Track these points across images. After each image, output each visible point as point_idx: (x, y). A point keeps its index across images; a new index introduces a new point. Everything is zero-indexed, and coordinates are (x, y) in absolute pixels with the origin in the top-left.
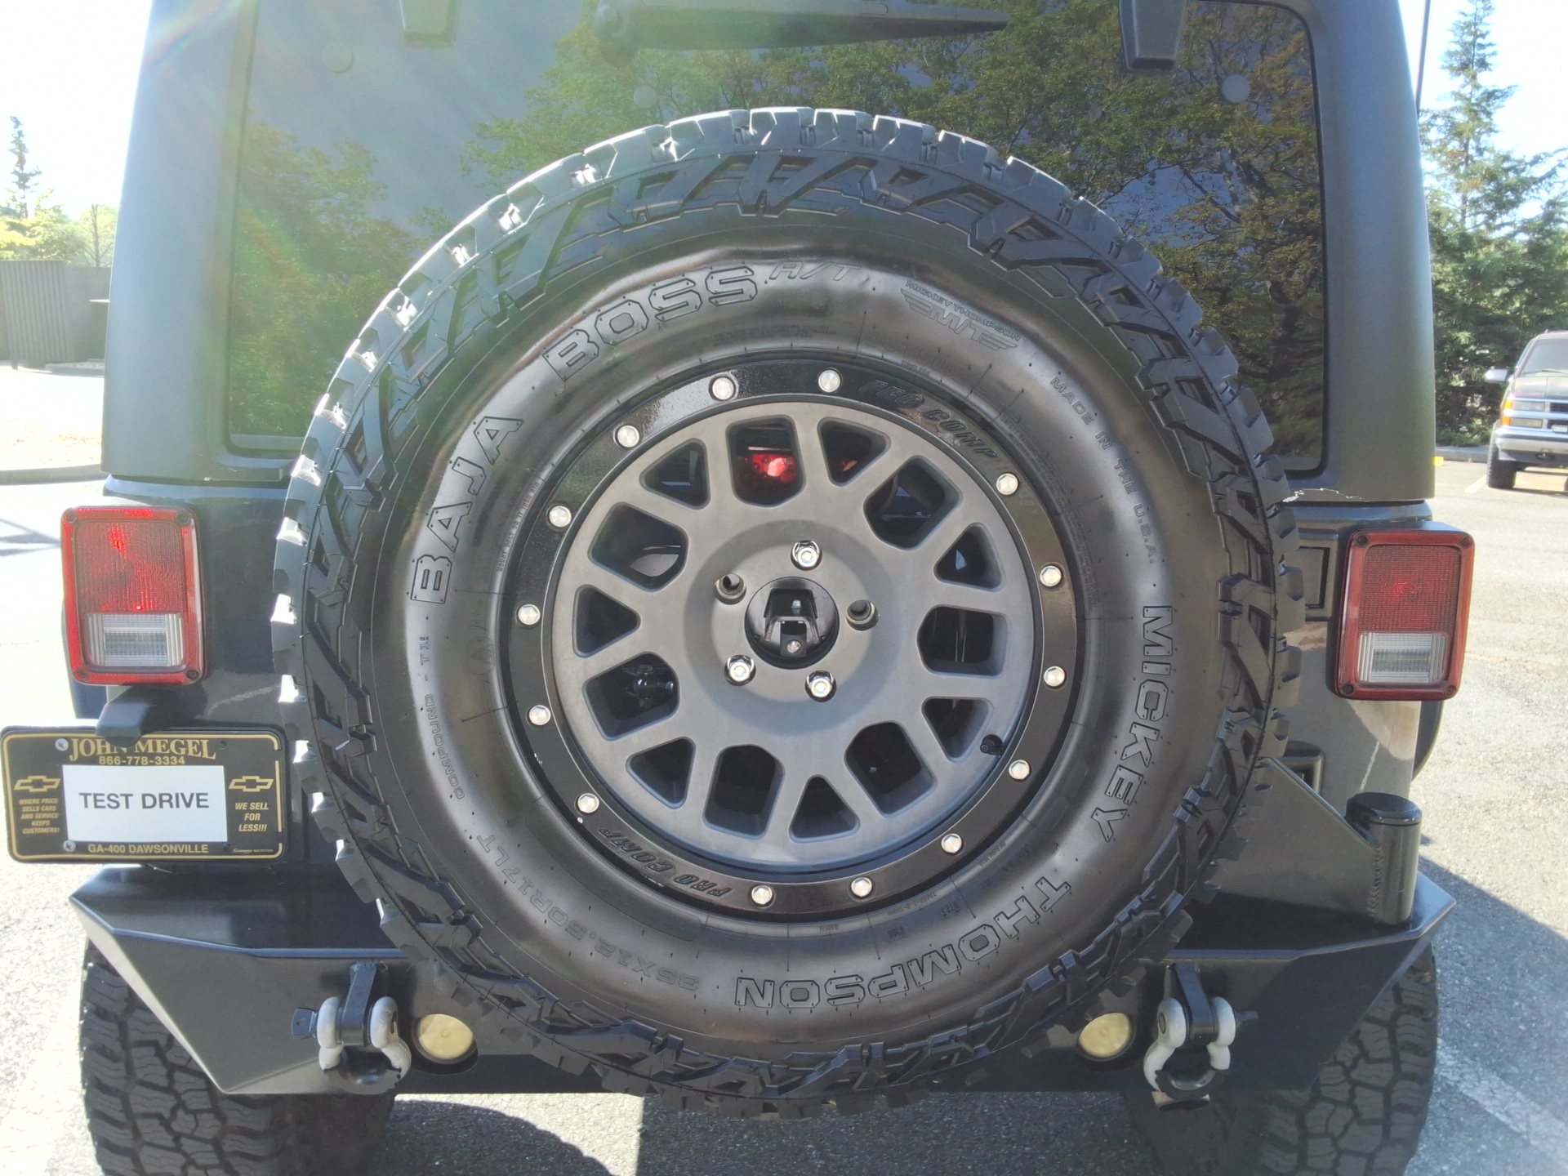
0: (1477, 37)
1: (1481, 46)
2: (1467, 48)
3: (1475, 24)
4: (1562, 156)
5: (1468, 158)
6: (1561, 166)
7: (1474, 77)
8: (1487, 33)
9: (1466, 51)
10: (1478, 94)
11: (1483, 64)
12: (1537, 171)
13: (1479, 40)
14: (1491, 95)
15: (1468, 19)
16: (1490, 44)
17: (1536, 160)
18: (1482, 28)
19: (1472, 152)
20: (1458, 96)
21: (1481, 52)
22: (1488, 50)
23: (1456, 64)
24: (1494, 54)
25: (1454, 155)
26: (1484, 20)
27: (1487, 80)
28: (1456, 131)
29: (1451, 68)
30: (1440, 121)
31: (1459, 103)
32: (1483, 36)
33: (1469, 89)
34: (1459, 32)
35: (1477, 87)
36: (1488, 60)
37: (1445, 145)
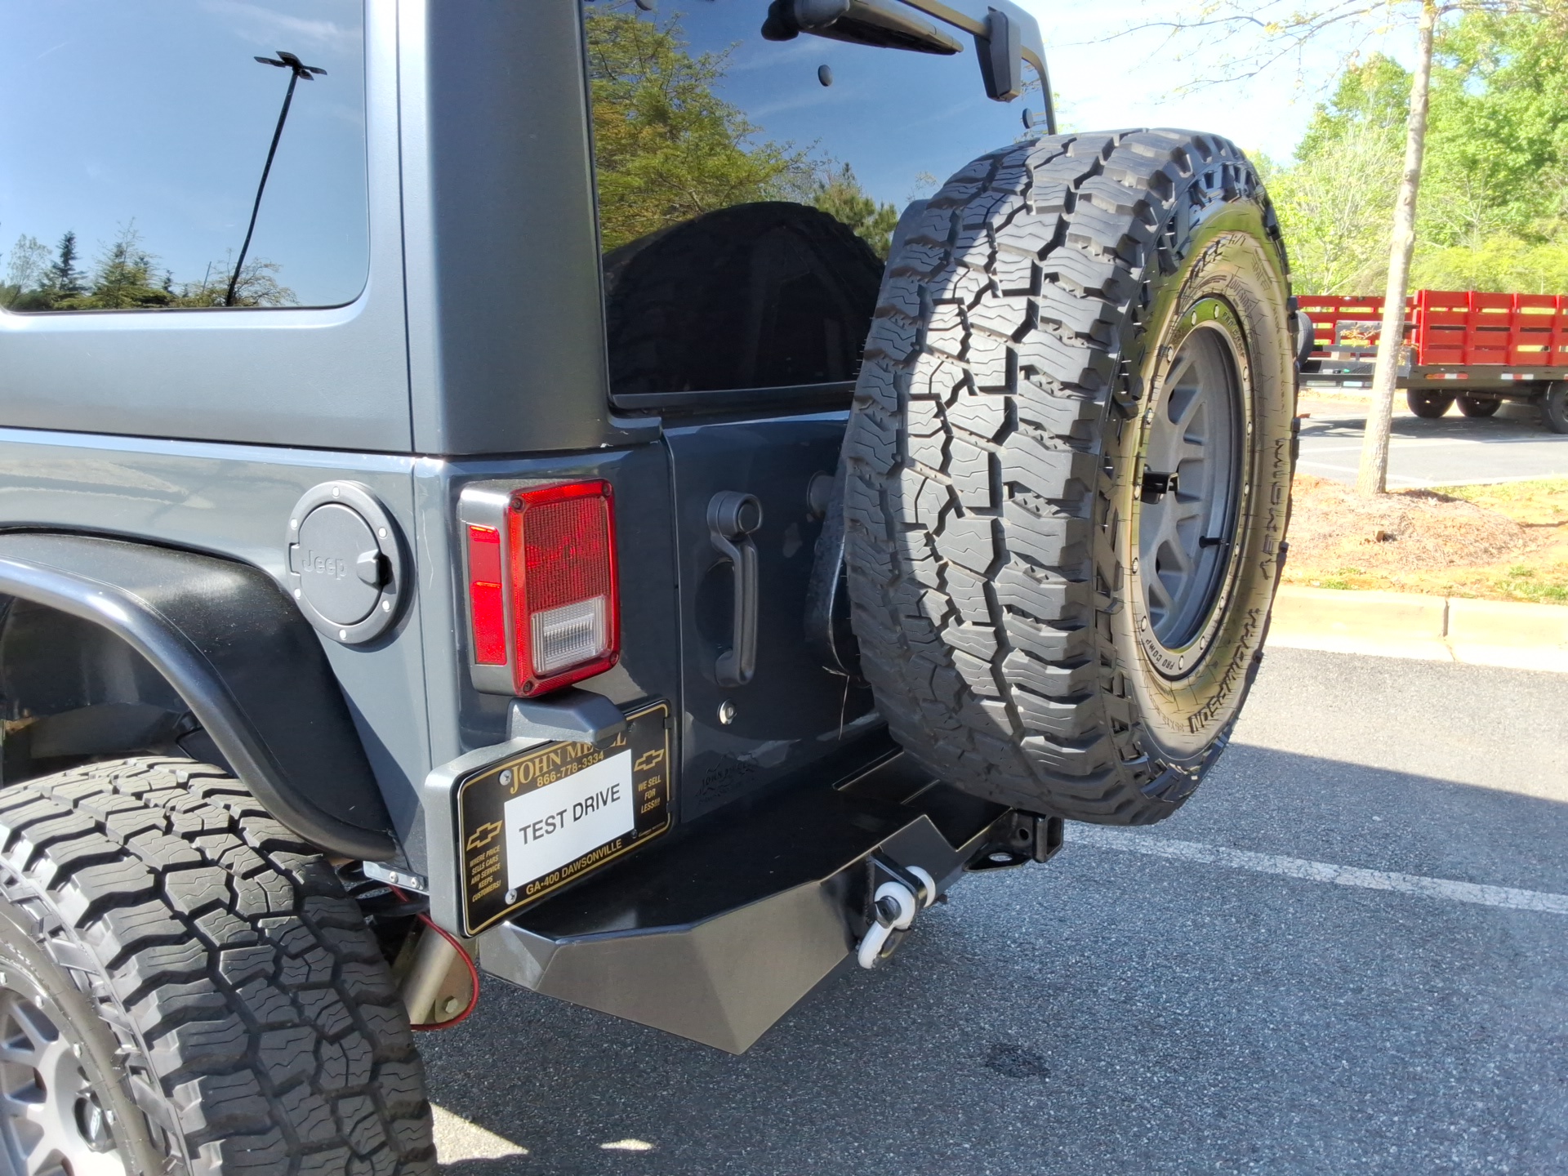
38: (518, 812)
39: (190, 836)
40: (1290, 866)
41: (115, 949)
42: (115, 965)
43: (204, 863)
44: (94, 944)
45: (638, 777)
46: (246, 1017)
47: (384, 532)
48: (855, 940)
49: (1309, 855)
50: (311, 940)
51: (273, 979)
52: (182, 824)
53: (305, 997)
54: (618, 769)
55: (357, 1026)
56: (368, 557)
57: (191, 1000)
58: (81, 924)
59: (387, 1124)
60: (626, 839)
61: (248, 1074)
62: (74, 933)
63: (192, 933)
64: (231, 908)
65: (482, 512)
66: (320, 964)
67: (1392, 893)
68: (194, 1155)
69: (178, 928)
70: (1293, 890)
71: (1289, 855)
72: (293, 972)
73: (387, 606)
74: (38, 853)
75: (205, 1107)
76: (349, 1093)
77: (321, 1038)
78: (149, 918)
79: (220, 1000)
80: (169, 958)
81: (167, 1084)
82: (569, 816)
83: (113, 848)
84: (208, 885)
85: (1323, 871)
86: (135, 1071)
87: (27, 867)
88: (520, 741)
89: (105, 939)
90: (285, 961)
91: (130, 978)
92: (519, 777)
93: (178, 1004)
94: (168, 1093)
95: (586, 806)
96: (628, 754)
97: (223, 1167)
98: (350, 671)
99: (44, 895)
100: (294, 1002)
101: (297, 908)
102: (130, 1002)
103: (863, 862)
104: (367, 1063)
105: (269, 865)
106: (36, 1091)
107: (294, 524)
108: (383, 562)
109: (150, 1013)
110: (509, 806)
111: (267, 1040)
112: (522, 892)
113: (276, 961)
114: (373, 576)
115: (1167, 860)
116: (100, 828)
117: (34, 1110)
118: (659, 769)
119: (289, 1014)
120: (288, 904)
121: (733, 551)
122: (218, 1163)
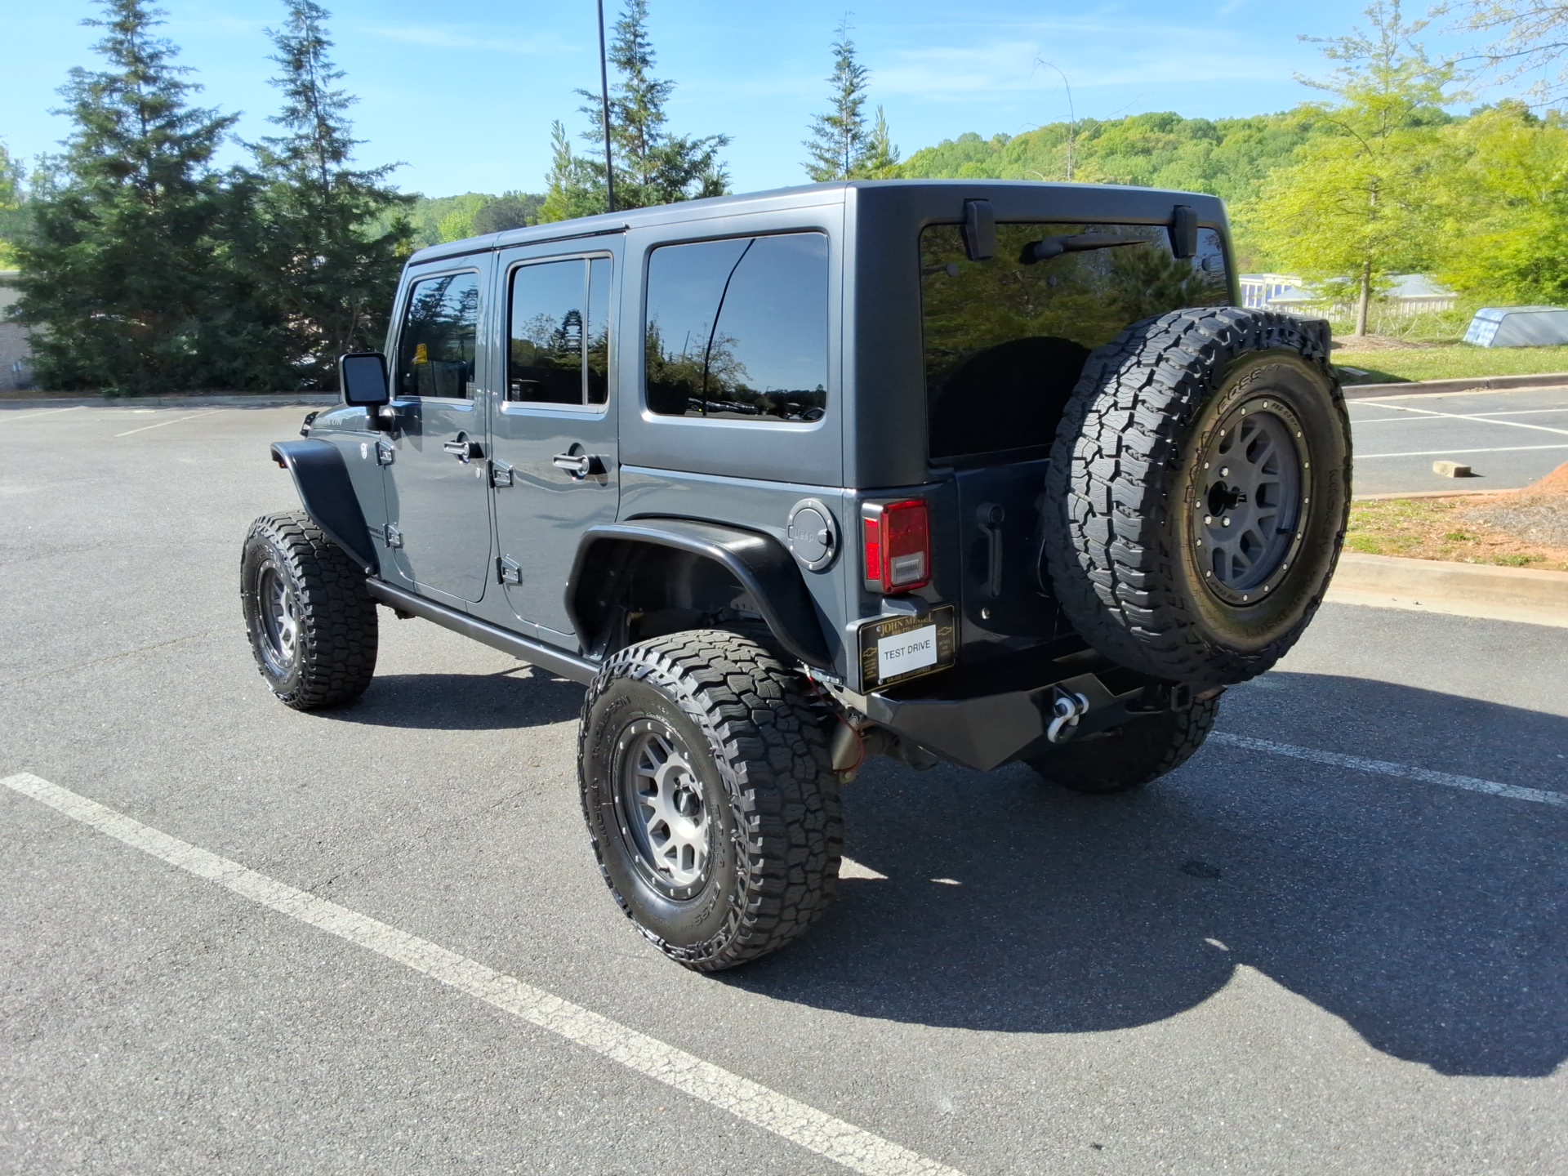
0: (636, 36)
1: (641, 45)
2: (630, 45)
3: (634, 26)
4: (713, 142)
5: (644, 143)
6: (714, 152)
7: (639, 72)
8: (646, 34)
9: (630, 49)
10: (643, 86)
11: (644, 61)
12: (698, 155)
13: (639, 40)
14: (652, 87)
15: (628, 20)
16: (648, 44)
17: (695, 146)
18: (641, 30)
19: (646, 137)
20: (629, 87)
21: (642, 50)
22: (648, 49)
23: (623, 59)
24: (652, 53)
25: (633, 138)
26: (641, 22)
27: (649, 74)
28: (629, 117)
29: (619, 62)
30: (617, 109)
31: (630, 95)
32: (642, 36)
33: (635, 82)
34: (622, 30)
35: (643, 80)
36: (649, 58)
37: (626, 130)
38: (884, 645)
39: (736, 662)
40: (1466, 783)
41: (710, 704)
42: (710, 711)
43: (742, 673)
44: (701, 702)
45: (939, 639)
46: (764, 739)
47: (830, 522)
48: (1046, 727)
49: (1486, 777)
50: (789, 712)
51: (774, 725)
52: (731, 656)
53: (788, 735)
54: (929, 633)
55: (809, 752)
56: (823, 532)
57: (742, 728)
58: (694, 694)
59: (822, 801)
60: (933, 667)
61: (764, 763)
62: (691, 698)
63: (739, 701)
64: (755, 693)
65: (871, 514)
66: (794, 723)
67: (1542, 804)
68: (743, 794)
69: (735, 698)
70: (1459, 797)
71: (1469, 775)
72: (782, 724)
73: (830, 554)
74: (673, 664)
75: (748, 773)
76: (805, 780)
77: (794, 754)
78: (722, 693)
79: (753, 730)
80: (732, 710)
81: (732, 762)
82: (906, 650)
83: (705, 663)
84: (743, 682)
85: (1493, 787)
86: (718, 757)
87: (669, 670)
88: (885, 615)
89: (706, 700)
90: (779, 719)
91: (717, 716)
92: (885, 629)
93: (736, 729)
94: (733, 767)
95: (915, 647)
96: (934, 627)
97: (755, 801)
98: (813, 583)
99: (678, 682)
100: (783, 737)
101: (782, 698)
102: (716, 727)
103: (1051, 689)
104: (813, 771)
105: (769, 678)
106: (653, 789)
107: (791, 517)
108: (829, 533)
109: (726, 731)
110: (880, 641)
111: (772, 750)
112: (885, 681)
113: (775, 718)
114: (825, 541)
115: (1366, 773)
116: (697, 655)
117: (651, 801)
118: (949, 636)
119: (781, 741)
120: (778, 695)
121: (989, 532)
122: (753, 798)
